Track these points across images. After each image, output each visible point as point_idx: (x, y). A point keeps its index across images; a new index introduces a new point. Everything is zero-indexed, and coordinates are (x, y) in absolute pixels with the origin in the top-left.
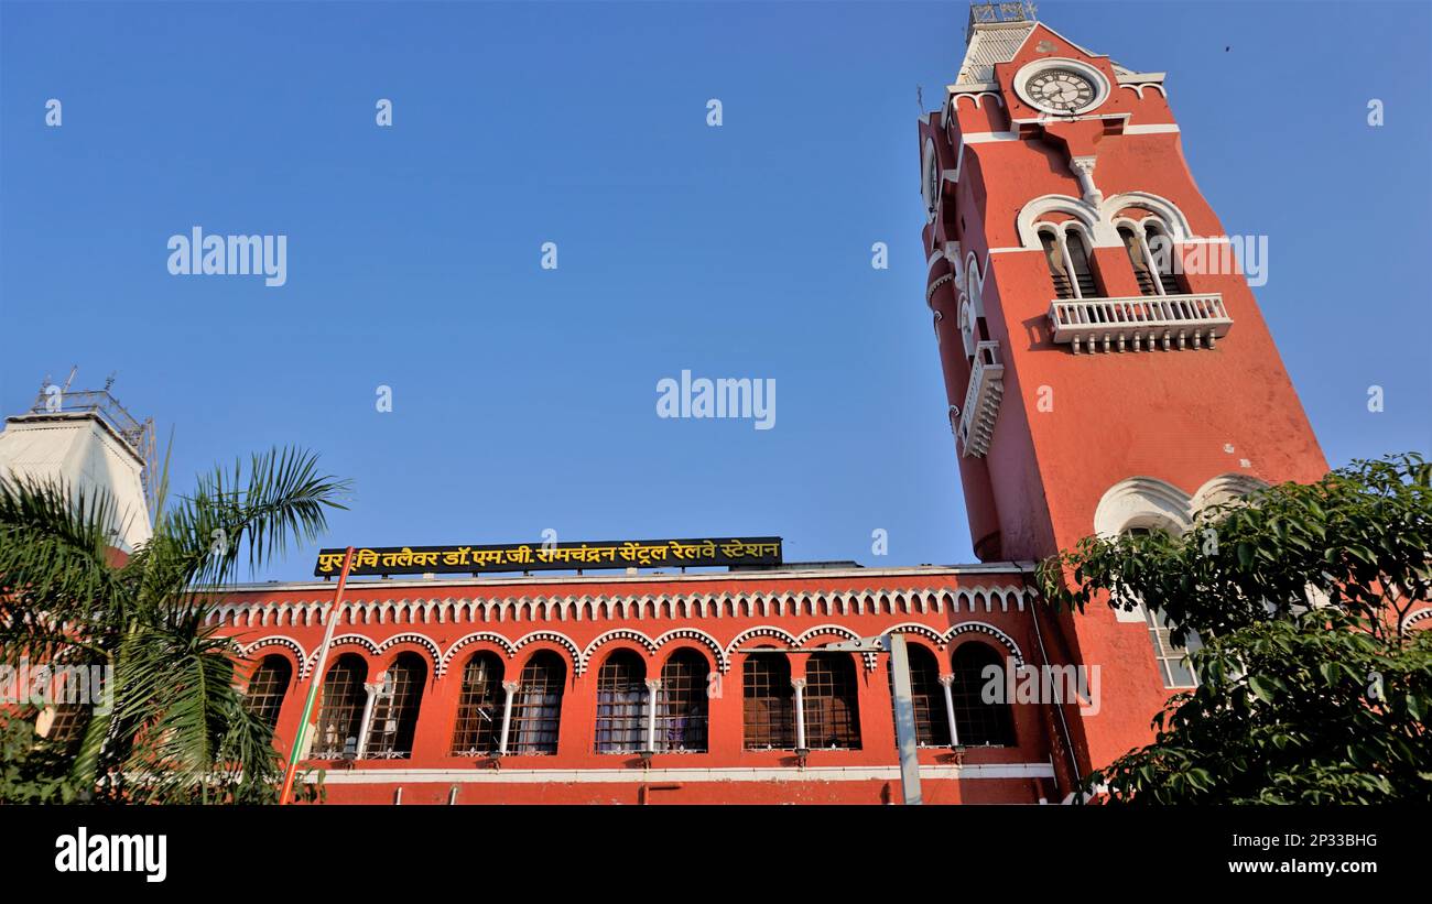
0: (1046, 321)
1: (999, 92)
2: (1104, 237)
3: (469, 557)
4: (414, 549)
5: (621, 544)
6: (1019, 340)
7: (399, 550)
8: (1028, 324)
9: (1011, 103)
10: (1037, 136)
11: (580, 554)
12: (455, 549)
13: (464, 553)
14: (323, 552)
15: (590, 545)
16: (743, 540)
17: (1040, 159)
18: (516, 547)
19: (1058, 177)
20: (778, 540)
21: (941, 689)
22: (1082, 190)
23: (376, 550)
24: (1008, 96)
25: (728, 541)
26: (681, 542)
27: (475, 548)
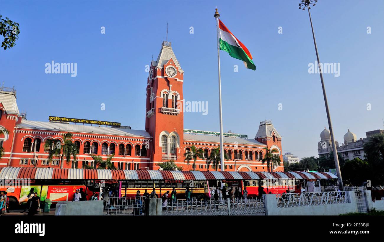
0: (160, 109)
1: (163, 69)
2: (170, 97)
3: (75, 120)
4: (66, 118)
5: (98, 121)
6: (157, 110)
7: (63, 118)
8: (159, 109)
9: (164, 73)
10: (166, 79)
11: (92, 122)
12: (73, 119)
13: (74, 120)
14: (50, 116)
15: (94, 121)
16: (116, 123)
17: (166, 82)
18: (82, 120)
19: (167, 86)
20: (120, 123)
21: (140, 150)
22: (170, 89)
23: (59, 117)
24: (164, 71)
25: (114, 123)
26: (107, 122)
27: (76, 119)
